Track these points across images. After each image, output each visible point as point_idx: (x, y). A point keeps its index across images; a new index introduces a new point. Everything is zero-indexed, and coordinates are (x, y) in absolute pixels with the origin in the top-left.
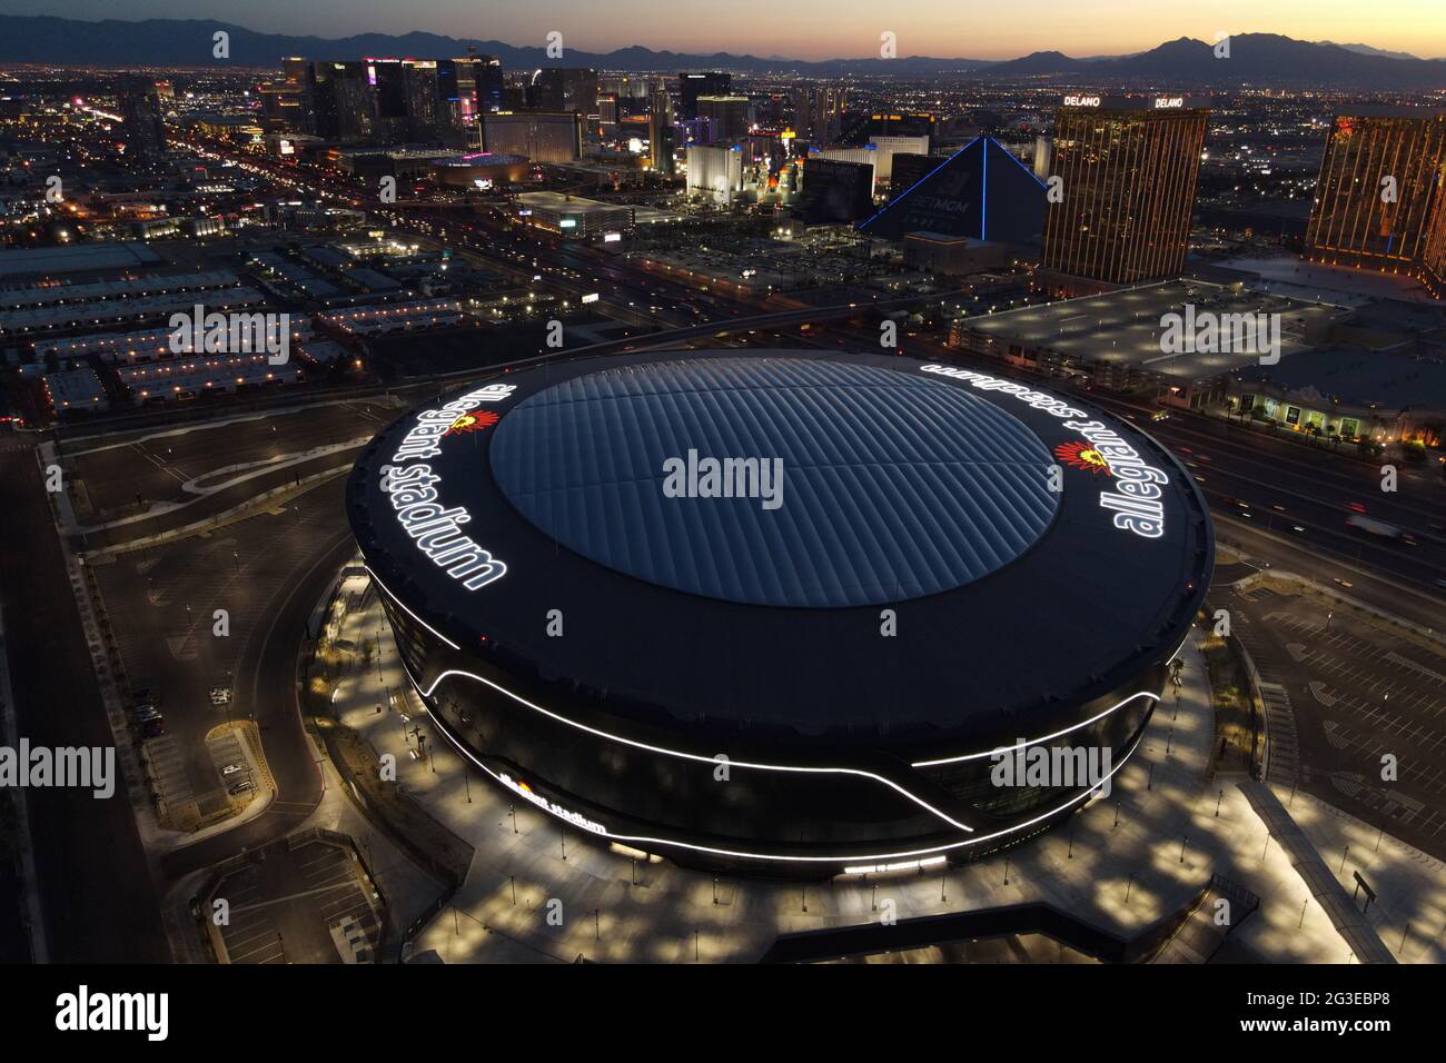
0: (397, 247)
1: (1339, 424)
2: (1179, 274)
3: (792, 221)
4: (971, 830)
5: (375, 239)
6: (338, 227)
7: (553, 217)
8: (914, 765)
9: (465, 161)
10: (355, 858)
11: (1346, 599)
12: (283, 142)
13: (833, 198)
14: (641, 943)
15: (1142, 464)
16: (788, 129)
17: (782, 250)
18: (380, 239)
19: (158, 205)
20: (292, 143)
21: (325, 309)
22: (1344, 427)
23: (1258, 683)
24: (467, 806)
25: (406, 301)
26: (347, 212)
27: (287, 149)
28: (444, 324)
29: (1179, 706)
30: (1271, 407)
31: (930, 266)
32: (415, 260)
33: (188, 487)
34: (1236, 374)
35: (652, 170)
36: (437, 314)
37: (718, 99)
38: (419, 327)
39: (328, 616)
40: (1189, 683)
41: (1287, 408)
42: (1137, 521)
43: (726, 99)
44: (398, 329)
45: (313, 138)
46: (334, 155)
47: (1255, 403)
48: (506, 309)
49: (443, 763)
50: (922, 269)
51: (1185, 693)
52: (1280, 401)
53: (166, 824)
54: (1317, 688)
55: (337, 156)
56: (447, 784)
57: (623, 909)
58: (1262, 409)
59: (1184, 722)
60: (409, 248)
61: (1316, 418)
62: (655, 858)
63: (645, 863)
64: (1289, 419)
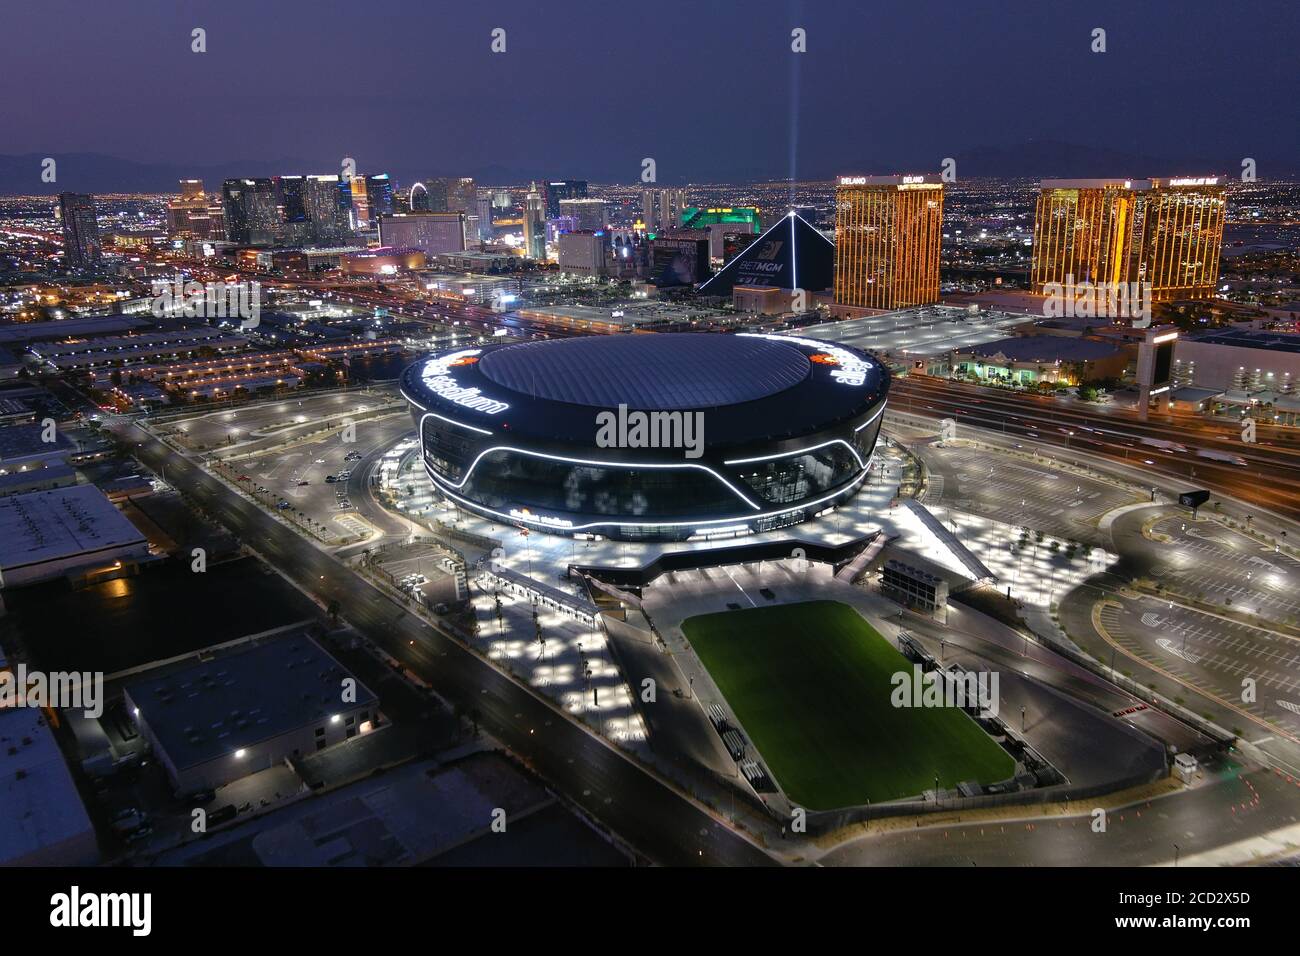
0: (334, 312)
1: (1018, 376)
2: (934, 303)
3: (647, 286)
4: (758, 508)
5: (314, 308)
6: (277, 303)
7: (456, 289)
8: (726, 463)
9: (371, 253)
10: (439, 546)
11: (992, 446)
12: (205, 247)
13: (678, 267)
14: (596, 561)
15: (860, 361)
16: (639, 221)
17: (641, 304)
18: (318, 308)
19: (124, 291)
20: (213, 246)
21: (298, 346)
22: (1023, 376)
23: (928, 474)
24: (492, 532)
25: (357, 342)
26: (282, 291)
27: (209, 251)
28: (392, 352)
29: (884, 485)
30: (978, 370)
31: (754, 309)
32: (353, 319)
33: (255, 433)
34: (955, 351)
35: (528, 257)
36: (387, 346)
37: (577, 202)
38: (373, 355)
39: (380, 479)
40: (890, 478)
41: (987, 368)
42: (849, 380)
43: (584, 201)
44: (358, 357)
45: (228, 243)
46: (252, 255)
47: (969, 369)
48: (437, 343)
49: (472, 521)
50: (748, 310)
51: (886, 481)
52: (981, 364)
53: (330, 543)
54: (960, 477)
55: (255, 255)
56: (477, 526)
57: (585, 553)
58: (973, 372)
59: (882, 489)
60: (345, 312)
61: (1003, 372)
62: (598, 538)
63: (593, 540)
64: (989, 377)
